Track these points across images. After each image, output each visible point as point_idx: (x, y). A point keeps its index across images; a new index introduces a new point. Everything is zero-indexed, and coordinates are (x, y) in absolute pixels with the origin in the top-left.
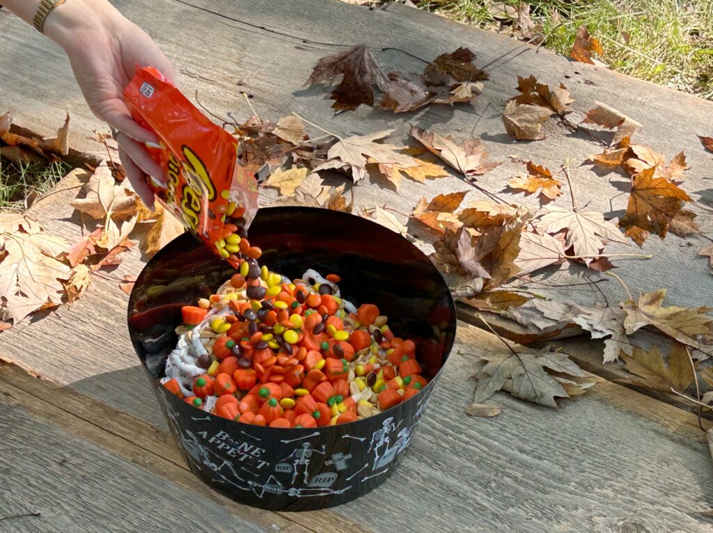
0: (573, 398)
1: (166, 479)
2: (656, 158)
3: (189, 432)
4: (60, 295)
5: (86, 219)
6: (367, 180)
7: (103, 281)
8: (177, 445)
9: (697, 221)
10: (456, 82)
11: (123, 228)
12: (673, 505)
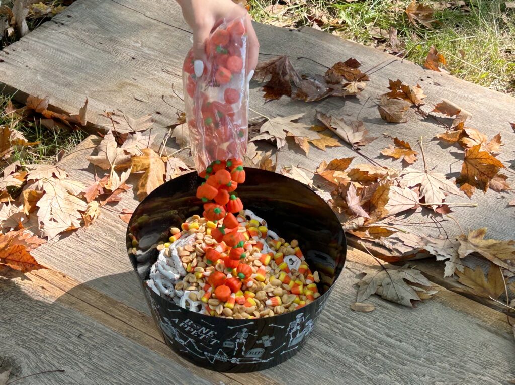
0: (423, 301)
1: (148, 349)
2: (481, 137)
3: (166, 319)
4: (80, 221)
5: (97, 169)
6: (286, 148)
7: (108, 212)
8: (157, 325)
9: (508, 182)
10: (347, 82)
11: (122, 177)
12: (489, 375)
